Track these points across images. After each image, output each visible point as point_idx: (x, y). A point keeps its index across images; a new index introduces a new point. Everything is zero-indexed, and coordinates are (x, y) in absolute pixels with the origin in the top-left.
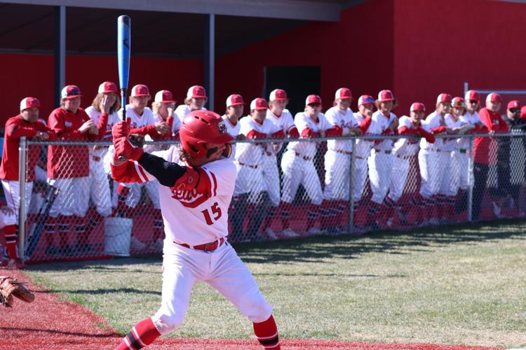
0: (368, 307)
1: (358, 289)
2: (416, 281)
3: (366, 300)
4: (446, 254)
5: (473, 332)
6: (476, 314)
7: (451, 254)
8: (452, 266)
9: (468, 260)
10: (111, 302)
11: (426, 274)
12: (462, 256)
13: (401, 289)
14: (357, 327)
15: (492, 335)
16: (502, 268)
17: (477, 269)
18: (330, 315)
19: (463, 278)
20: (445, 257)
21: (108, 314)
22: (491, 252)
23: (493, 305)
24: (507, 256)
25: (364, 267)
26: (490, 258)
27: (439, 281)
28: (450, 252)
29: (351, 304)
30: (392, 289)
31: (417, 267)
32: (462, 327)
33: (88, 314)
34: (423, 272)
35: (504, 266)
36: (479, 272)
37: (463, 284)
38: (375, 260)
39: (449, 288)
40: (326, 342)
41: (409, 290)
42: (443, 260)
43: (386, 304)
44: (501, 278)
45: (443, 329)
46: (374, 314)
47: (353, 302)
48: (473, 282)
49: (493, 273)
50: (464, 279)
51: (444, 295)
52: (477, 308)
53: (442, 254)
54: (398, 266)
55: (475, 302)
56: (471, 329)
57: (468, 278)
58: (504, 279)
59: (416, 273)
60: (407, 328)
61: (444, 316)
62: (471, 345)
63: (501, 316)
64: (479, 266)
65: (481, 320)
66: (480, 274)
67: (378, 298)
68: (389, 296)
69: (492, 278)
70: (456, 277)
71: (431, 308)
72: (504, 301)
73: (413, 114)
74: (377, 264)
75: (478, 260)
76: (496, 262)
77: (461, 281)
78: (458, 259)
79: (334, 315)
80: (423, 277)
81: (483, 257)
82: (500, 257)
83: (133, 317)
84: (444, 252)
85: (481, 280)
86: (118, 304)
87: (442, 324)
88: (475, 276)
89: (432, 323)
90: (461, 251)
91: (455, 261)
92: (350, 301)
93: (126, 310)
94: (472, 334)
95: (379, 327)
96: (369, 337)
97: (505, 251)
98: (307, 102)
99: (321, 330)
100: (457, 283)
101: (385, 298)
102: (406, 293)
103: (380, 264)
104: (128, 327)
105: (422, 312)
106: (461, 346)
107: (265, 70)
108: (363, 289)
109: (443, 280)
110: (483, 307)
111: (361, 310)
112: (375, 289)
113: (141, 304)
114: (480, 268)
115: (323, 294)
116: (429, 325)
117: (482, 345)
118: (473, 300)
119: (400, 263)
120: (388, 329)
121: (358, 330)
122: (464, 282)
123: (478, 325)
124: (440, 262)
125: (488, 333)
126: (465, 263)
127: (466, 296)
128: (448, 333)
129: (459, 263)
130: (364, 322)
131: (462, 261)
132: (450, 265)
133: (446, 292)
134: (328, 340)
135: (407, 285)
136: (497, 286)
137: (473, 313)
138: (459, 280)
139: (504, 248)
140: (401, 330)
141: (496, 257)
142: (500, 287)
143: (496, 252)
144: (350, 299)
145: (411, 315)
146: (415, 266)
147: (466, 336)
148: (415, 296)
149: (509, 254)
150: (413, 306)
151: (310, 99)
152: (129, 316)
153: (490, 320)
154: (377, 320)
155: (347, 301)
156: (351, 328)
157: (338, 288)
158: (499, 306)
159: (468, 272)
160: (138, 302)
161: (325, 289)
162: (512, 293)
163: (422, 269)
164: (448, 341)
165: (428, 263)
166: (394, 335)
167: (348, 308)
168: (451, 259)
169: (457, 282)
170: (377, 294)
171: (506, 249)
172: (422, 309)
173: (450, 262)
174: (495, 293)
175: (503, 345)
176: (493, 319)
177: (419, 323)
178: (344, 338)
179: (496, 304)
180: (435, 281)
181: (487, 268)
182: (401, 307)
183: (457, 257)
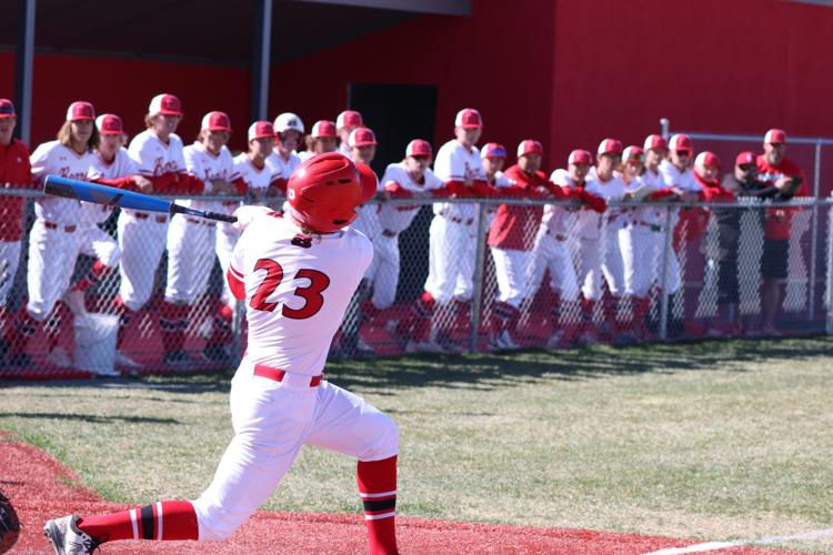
0: (491, 469)
1: (478, 441)
2: (571, 430)
3: (489, 457)
4: (622, 390)
5: (654, 513)
6: (661, 486)
7: (629, 390)
8: (629, 409)
9: (656, 401)
10: (88, 446)
11: (587, 420)
12: (647, 394)
13: (547, 442)
14: (473, 500)
15: (684, 519)
16: (707, 414)
17: (667, 414)
18: (431, 478)
19: (644, 428)
20: (620, 394)
21: (80, 464)
22: (691, 389)
23: (689, 473)
24: (717, 396)
25: (491, 405)
26: (691, 398)
27: (608, 432)
28: (628, 387)
29: (465, 463)
30: (533, 441)
31: (574, 409)
32: (638, 506)
33: (50, 463)
34: (582, 416)
35: (710, 412)
36: (672, 420)
37: (644, 438)
38: (508, 395)
39: (621, 443)
40: (422, 522)
41: (558, 444)
42: (616, 399)
43: (521, 466)
44: (704, 432)
45: (607, 507)
46: (501, 480)
47: (469, 459)
48: (661, 435)
49: (692, 423)
50: (647, 430)
51: (613, 455)
52: (662, 475)
53: (615, 389)
54: (543, 406)
55: (661, 467)
56: (651, 508)
57: (653, 428)
58: (710, 433)
59: (572, 418)
60: (551, 503)
61: (611, 487)
62: (649, 534)
63: (700, 491)
64: (671, 411)
65: (667, 495)
66: (673, 424)
67: (508, 454)
68: (527, 452)
69: (691, 430)
70: (634, 426)
71: (592, 474)
72: (707, 465)
73: (572, 168)
74: (512, 402)
75: (671, 401)
76: (699, 405)
77: (642, 432)
78: (640, 398)
79: (438, 481)
80: (583, 425)
81: (680, 396)
82: (707, 397)
83: (121, 471)
84: (618, 386)
85: (672, 432)
86: (97, 449)
87: (606, 500)
88: (665, 426)
89: (590, 497)
90: (646, 386)
91: (635, 402)
92: (465, 459)
93: (110, 460)
94: (652, 517)
95: (507, 500)
96: (487, 516)
97: (715, 389)
99: (416, 502)
100: (635, 436)
101: (519, 455)
102: (553, 448)
103: (515, 402)
104: (111, 486)
105: (576, 479)
106: (634, 534)
107: (349, 88)
108: (487, 440)
109: (614, 430)
110: (673, 475)
111: (479, 472)
112: (504, 441)
113: (134, 451)
114: (673, 414)
115: (423, 446)
116: (585, 500)
117: (667, 534)
118: (658, 463)
119: (548, 401)
120: (520, 504)
121: (474, 502)
122: (646, 434)
123: (663, 504)
124: (611, 401)
125: (677, 517)
126: (651, 405)
127: (648, 457)
128: (615, 514)
129: (641, 404)
130: (483, 491)
131: (645, 402)
132: (627, 406)
133: (616, 450)
134: (426, 518)
135: (556, 437)
136: (697, 443)
137: (657, 483)
138: (638, 431)
139: (714, 384)
140: (540, 507)
141: (700, 397)
142: (703, 445)
143: (700, 389)
144: (464, 455)
145: (557, 483)
146: (570, 407)
147: (643, 520)
148: (566, 453)
149: (721, 393)
150: (564, 470)
151: (414, 147)
152: (114, 468)
153: (683, 496)
154: (506, 490)
155: (459, 458)
156: (463, 501)
157: (448, 437)
158: (698, 475)
159: (653, 420)
160: (131, 448)
161: (426, 438)
162: (721, 455)
163: (582, 411)
164: (614, 527)
165: (591, 403)
166: (529, 514)
167: (460, 469)
168: (629, 398)
169: (634, 434)
170: (508, 448)
171: (717, 386)
172: (577, 475)
173: (627, 402)
174: (693, 455)
175: (699, 536)
176: (688, 496)
177: (571, 497)
178: (451, 516)
179: (694, 471)
180: (601, 431)
181: (684, 414)
182: (543, 470)
183: (639, 394)
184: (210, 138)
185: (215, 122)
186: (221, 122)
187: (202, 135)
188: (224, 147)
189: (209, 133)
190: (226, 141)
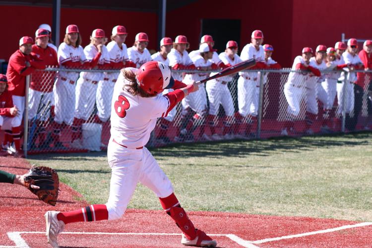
0: (267, 191)
1: (261, 178)
2: (302, 173)
3: (266, 185)
4: (325, 155)
5: (340, 210)
6: (343, 197)
7: (328, 154)
8: (328, 163)
9: (340, 159)
10: (87, 183)
11: (310, 168)
12: (336, 156)
13: (292, 178)
14: (259, 205)
15: (353, 212)
16: (363, 165)
17: (346, 165)
18: (240, 195)
19: (335, 172)
20: (324, 156)
21: (83, 190)
22: (356, 154)
23: (355, 191)
24: (368, 157)
25: (266, 162)
26: (356, 158)
27: (319, 173)
28: (327, 153)
29: (256, 188)
30: (286, 178)
31: (304, 163)
32: (333, 206)
33: (70, 190)
34: (307, 166)
35: (365, 164)
36: (347, 168)
37: (336, 176)
38: (274, 157)
39: (325, 178)
40: (236, 214)
41: (297, 179)
42: (323, 159)
43: (280, 189)
44: (363, 173)
45: (319, 207)
46: (271, 196)
47: (257, 186)
48: (343, 174)
49: (357, 169)
50: (337, 173)
51: (321, 184)
52: (343, 193)
53: (322, 154)
54: (290, 162)
55: (343, 189)
56: (339, 207)
57: (339, 172)
58: (365, 173)
59: (303, 167)
60: (294, 206)
61: (321, 198)
62: (338, 219)
63: (360, 199)
64: (347, 164)
65: (346, 202)
66: (348, 169)
67: (274, 184)
68: (283, 183)
69: (356, 172)
70: (331, 171)
71: (312, 192)
72: (363, 188)
73: (304, 55)
74: (276, 160)
75: (347, 160)
76: (360, 161)
77: (334, 174)
78: (333, 158)
79: (243, 196)
80: (308, 170)
81: (351, 157)
82: (363, 158)
83: (101, 194)
84: (324, 153)
85: (348, 173)
86: (91, 184)
87: (318, 204)
88: (344, 171)
89: (311, 203)
90: (336, 152)
91: (331, 160)
92: (255, 186)
93: (96, 188)
94: (339, 211)
95: (274, 204)
96: (265, 212)
97: (367, 154)
98: (228, 46)
99: (233, 206)
100: (331, 175)
101: (279, 184)
102: (295, 181)
103: (278, 161)
104: (97, 200)
105: (305, 195)
106: (331, 219)
107: (201, 21)
108: (265, 178)
109: (322, 173)
110: (348, 192)
111: (262, 192)
112: (273, 178)
113: (107, 185)
114: (348, 165)
115: (236, 181)
116: (309, 204)
117: (346, 219)
118: (342, 187)
119: (292, 160)
120: (280, 206)
121: (259, 206)
122: (336, 174)
123: (344, 205)
124: (320, 160)
125: (350, 211)
126: (338, 161)
127: (337, 185)
128: (323, 210)
129: (334, 161)
130: (263, 201)
131: (336, 160)
132: (327, 162)
133: (323, 182)
134: (238, 213)
135: (296, 176)
136: (359, 178)
137: (341, 196)
138: (333, 173)
139: (366, 151)
140: (289, 207)
141: (360, 157)
142: (362, 179)
143: (360, 154)
144: (255, 184)
145: (297, 197)
146: (302, 163)
147: (335, 213)
148: (301, 183)
149: (369, 155)
150: (299, 191)
151: (229, 44)
152: (98, 192)
153: (353, 201)
154: (273, 200)
155: (253, 186)
156: (254, 205)
157: (247, 176)
158: (359, 192)
159: (339, 168)
160: (106, 183)
161: (238, 177)
162: (370, 183)
163: (308, 164)
164: (322, 216)
165: (311, 161)
166: (284, 210)
167: (253, 191)
168: (328, 158)
169: (331, 174)
170: (274, 181)
171: (368, 152)
172: (306, 193)
173: (328, 160)
174: (357, 183)
175: (360, 220)
176: (355, 201)
177: (303, 203)
178: (249, 212)
179: (358, 190)
180: (316, 173)
181: (353, 165)
182: (290, 191)
183: (332, 156)
184: (139, 44)
185: (141, 37)
186: (144, 37)
187: (136, 43)
188: (145, 49)
189: (139, 43)
190: (146, 46)
